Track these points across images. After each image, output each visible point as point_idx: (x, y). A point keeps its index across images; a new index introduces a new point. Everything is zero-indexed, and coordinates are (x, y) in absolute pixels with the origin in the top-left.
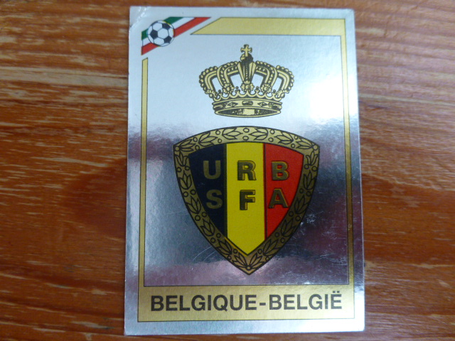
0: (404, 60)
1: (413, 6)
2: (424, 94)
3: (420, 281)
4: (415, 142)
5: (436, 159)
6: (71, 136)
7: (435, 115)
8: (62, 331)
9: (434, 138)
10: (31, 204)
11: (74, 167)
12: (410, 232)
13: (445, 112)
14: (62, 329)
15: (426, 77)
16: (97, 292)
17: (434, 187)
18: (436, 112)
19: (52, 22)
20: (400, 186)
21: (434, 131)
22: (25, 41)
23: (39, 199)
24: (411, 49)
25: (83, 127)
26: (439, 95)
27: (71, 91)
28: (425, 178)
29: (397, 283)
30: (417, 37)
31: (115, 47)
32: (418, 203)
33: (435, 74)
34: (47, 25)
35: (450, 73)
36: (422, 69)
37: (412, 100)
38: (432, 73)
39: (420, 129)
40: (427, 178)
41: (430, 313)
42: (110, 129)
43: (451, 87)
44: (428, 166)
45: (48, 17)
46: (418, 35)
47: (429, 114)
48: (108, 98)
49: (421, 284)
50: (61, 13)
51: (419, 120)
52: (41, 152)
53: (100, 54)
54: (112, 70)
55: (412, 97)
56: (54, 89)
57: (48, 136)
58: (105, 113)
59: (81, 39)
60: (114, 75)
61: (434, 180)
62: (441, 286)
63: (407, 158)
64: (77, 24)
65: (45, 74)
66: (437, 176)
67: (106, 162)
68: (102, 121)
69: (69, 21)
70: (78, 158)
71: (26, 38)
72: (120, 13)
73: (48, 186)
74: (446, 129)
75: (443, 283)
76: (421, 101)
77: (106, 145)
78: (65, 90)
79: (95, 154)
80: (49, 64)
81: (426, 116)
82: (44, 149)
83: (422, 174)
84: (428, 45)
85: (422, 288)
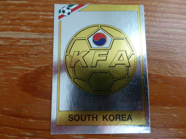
0: (155, 24)
1: (158, 3)
2: (163, 37)
3: (165, 114)
4: (160, 57)
5: (169, 63)
6: (21, 58)
7: (168, 46)
8: (17, 137)
9: (168, 55)
10: (5, 85)
11: (22, 70)
12: (159, 94)
13: (172, 44)
14: (17, 136)
15: (164, 30)
16: (31, 120)
17: (169, 75)
18: (168, 44)
19: (14, 14)
20: (154, 75)
21: (168, 52)
22: (3, 22)
23: (8, 83)
24: (158, 19)
25: (26, 54)
26: (170, 38)
27: (21, 41)
28: (165, 71)
29: (155, 115)
30: (160, 15)
31: (38, 23)
32: (162, 81)
33: (167, 29)
34: (12, 15)
35: (174, 29)
36: (162, 27)
37: (158, 40)
38: (166, 29)
39: (162, 51)
40: (166, 71)
41: (169, 128)
42: (36, 55)
43: (174, 34)
44: (166, 66)
45: (12, 12)
46: (160, 14)
47: (165, 45)
48: (35, 43)
49: (165, 115)
50: (17, 10)
51: (162, 48)
52: (9, 64)
53: (32, 26)
54: (37, 32)
55: (158, 39)
56: (14, 40)
57: (12, 58)
58: (34, 48)
59: (25, 20)
60: (38, 34)
61: (169, 72)
62: (174, 116)
63: (157, 63)
64: (23, 14)
65: (11, 34)
66: (170, 70)
67: (34, 68)
68: (33, 52)
69: (20, 13)
70: (23, 67)
71: (3, 20)
72: (40, 10)
73: (11, 78)
74: (173, 51)
75: (174, 115)
76: (162, 40)
77: (34, 61)
78: (19, 40)
79: (30, 65)
80: (12, 30)
81: (164, 46)
82: (10, 63)
83: (163, 70)
84: (164, 18)
85: (165, 117)
